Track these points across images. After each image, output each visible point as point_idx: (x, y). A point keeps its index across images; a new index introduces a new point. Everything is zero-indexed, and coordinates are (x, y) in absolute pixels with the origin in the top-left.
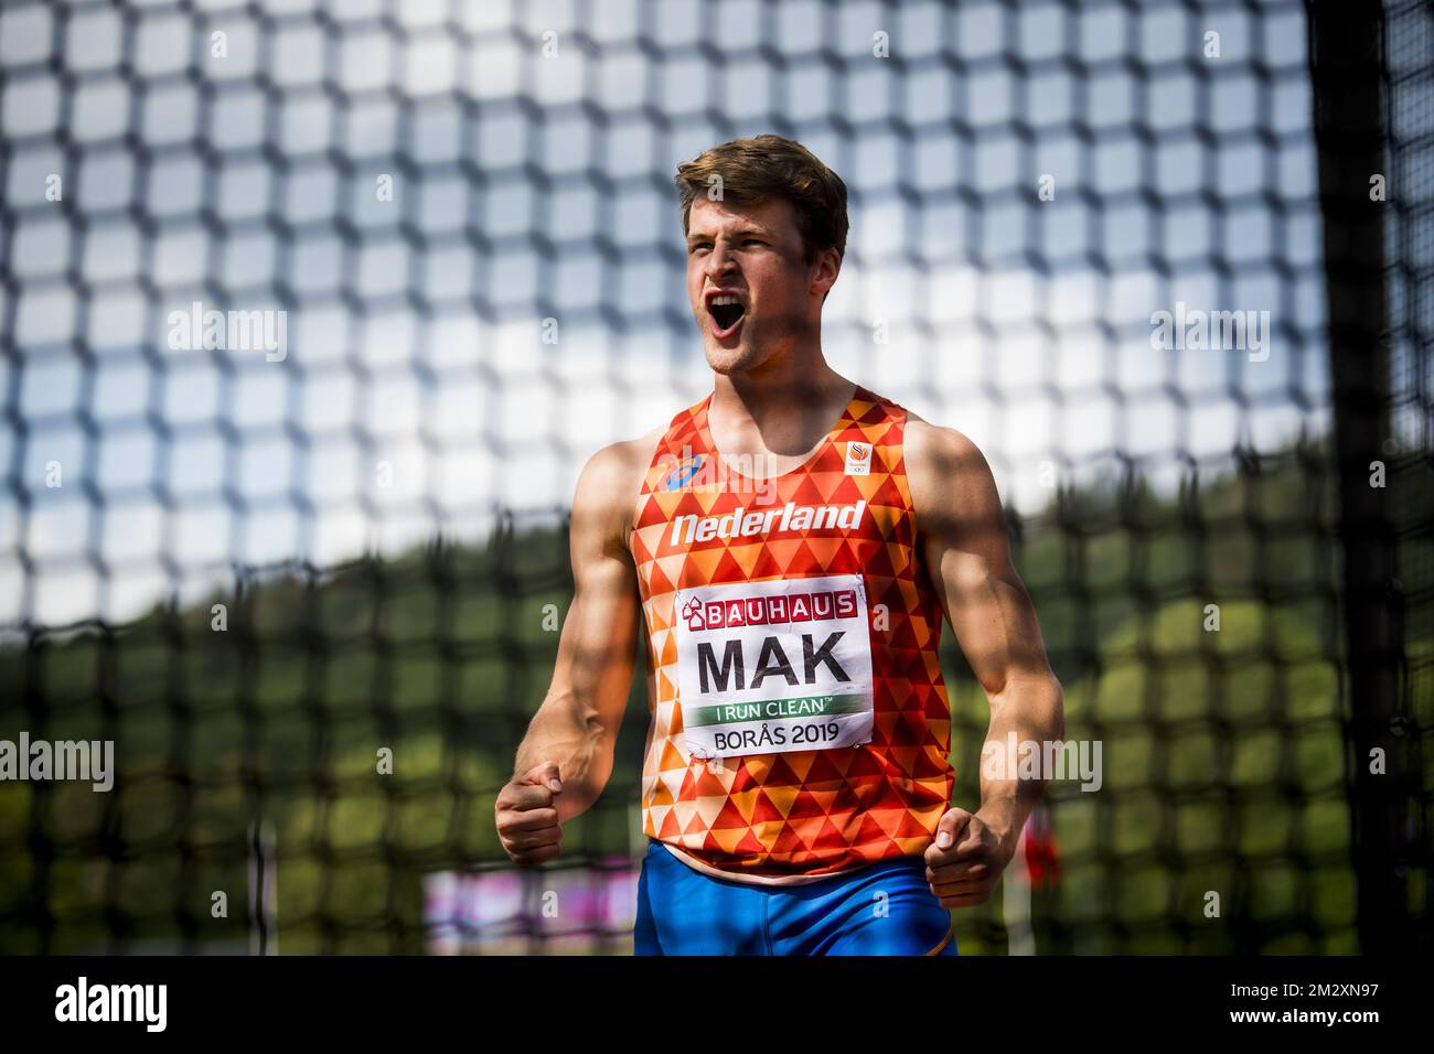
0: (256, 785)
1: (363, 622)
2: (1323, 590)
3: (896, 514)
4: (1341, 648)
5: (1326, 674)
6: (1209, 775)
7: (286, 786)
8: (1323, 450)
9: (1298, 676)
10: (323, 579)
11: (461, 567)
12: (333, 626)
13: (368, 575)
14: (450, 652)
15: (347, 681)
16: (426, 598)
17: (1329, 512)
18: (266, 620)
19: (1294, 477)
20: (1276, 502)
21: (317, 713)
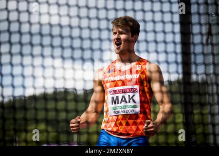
0: (15, 131)
1: (33, 105)
2: (181, 102)
3: (144, 76)
4: (184, 111)
5: (181, 115)
6: (163, 130)
7: (20, 131)
8: (181, 81)
9: (177, 115)
10: (27, 99)
11: (48, 97)
12: (28, 106)
13: (34, 98)
14: (46, 110)
15: (30, 114)
16: (43, 101)
17: (182, 91)
18: (17, 105)
19: (177, 85)
20: (174, 89)
21: (25, 119)
